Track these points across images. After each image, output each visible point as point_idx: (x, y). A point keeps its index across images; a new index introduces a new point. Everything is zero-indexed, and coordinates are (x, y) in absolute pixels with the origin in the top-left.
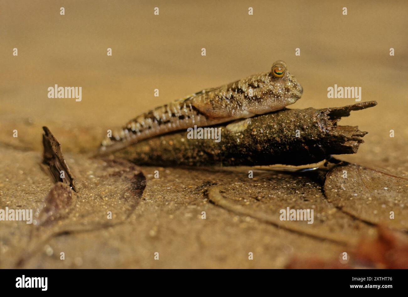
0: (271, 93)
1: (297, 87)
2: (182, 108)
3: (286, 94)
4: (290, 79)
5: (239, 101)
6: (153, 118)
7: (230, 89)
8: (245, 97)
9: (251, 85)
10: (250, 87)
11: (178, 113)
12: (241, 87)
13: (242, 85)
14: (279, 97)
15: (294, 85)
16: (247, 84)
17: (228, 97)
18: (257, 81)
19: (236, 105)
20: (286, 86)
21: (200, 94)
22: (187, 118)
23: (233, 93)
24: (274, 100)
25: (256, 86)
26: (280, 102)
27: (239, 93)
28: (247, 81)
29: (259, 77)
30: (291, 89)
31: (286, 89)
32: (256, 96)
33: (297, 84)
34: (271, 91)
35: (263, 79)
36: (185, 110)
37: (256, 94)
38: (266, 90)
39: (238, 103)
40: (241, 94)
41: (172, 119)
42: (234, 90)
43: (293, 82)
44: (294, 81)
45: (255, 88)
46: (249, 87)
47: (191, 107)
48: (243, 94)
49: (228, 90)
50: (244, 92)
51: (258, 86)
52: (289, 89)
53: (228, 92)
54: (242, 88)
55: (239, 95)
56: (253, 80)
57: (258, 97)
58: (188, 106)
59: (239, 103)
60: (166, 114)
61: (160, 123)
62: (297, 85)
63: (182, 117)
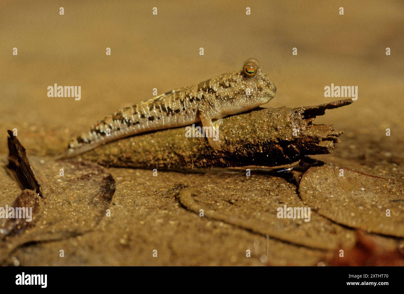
0: (243, 92)
1: (270, 85)
2: (151, 109)
3: (258, 93)
4: (263, 78)
5: (210, 101)
6: (122, 120)
7: (201, 89)
8: (217, 97)
9: (223, 85)
10: (222, 87)
11: (148, 115)
12: (212, 86)
13: (213, 85)
14: (252, 97)
15: (266, 84)
16: (218, 84)
17: (199, 97)
18: (229, 80)
19: (208, 106)
20: (258, 85)
21: (170, 95)
22: (157, 120)
23: (203, 93)
24: (247, 100)
25: (228, 86)
26: (252, 102)
27: (210, 93)
28: (218, 80)
29: (230, 76)
30: (264, 88)
31: (258, 88)
32: (228, 96)
33: (270, 82)
34: (243, 91)
35: (234, 79)
36: (155, 111)
37: (227, 94)
38: (238, 90)
39: (209, 103)
40: (212, 94)
41: (141, 120)
42: (204, 90)
43: (265, 81)
44: (266, 79)
45: (227, 87)
46: (220, 86)
47: (161, 108)
48: (214, 94)
49: (199, 90)
50: (215, 92)
51: (230, 86)
52: (262, 88)
53: (199, 92)
54: (213, 88)
55: (210, 96)
56: (225, 79)
57: (230, 98)
58: (157, 107)
59: (211, 103)
60: (135, 116)
61: (129, 124)
62: (270, 84)
63: (151, 119)
